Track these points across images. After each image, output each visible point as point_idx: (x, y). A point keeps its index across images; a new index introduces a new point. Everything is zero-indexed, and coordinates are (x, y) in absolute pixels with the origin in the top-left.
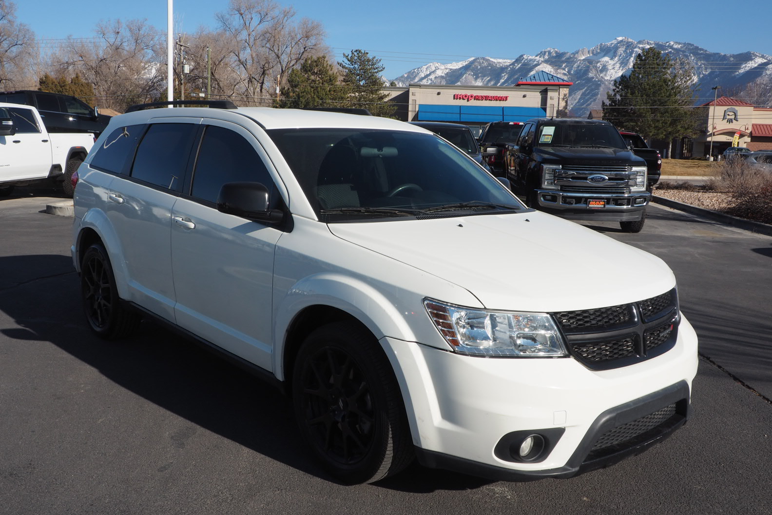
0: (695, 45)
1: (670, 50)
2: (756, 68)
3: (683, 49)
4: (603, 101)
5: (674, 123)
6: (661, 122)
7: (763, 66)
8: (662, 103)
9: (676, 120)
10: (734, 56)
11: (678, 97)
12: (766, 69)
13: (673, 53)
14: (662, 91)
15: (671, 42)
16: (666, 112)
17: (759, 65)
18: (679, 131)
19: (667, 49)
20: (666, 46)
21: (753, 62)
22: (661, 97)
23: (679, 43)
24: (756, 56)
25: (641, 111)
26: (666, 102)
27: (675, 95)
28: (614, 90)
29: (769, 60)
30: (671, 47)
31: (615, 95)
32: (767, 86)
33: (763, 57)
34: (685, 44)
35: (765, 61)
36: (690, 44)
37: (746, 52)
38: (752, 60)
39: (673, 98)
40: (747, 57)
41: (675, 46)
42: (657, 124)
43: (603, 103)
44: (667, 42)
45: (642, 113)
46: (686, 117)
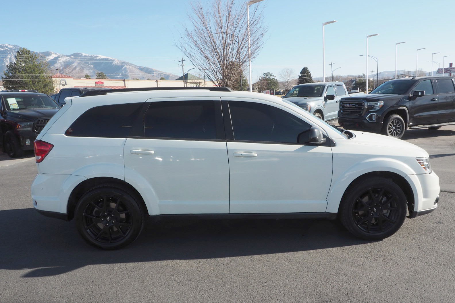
0: (20, 47)
1: (7, 48)
2: (53, 60)
3: (14, 48)
4: (2, 76)
5: (45, 87)
6: (38, 87)
7: (56, 59)
8: (37, 77)
9: (46, 86)
10: (41, 53)
11: (44, 74)
12: (58, 60)
13: (9, 50)
14: (36, 71)
15: (6, 44)
16: (40, 81)
17: (55, 58)
18: (48, 91)
19: (4, 48)
20: (4, 46)
21: (51, 56)
22: (36, 74)
23: (11, 45)
24: (52, 53)
25: (27, 81)
26: (38, 76)
27: (43, 73)
28: (7, 70)
29: (59, 56)
30: (7, 47)
31: (9, 73)
32: (60, 68)
33: (55, 54)
34: (14, 45)
35: (57, 56)
36: (17, 46)
37: (47, 51)
38: (51, 55)
39: (42, 75)
40: (48, 54)
41: (9, 47)
42: (36, 88)
43: (2, 77)
44: (4, 44)
45: (27, 82)
46: (50, 84)
